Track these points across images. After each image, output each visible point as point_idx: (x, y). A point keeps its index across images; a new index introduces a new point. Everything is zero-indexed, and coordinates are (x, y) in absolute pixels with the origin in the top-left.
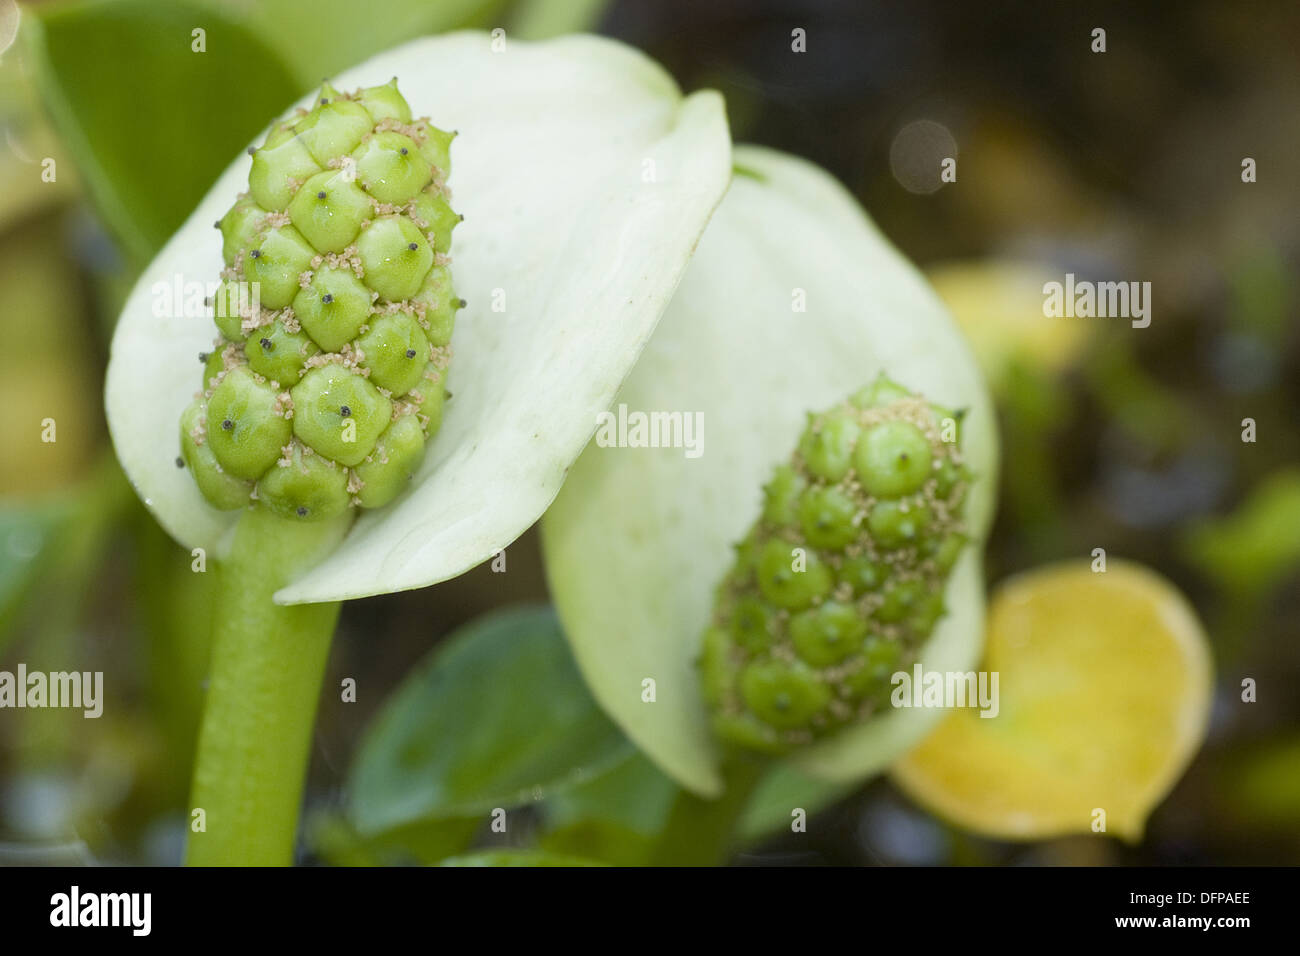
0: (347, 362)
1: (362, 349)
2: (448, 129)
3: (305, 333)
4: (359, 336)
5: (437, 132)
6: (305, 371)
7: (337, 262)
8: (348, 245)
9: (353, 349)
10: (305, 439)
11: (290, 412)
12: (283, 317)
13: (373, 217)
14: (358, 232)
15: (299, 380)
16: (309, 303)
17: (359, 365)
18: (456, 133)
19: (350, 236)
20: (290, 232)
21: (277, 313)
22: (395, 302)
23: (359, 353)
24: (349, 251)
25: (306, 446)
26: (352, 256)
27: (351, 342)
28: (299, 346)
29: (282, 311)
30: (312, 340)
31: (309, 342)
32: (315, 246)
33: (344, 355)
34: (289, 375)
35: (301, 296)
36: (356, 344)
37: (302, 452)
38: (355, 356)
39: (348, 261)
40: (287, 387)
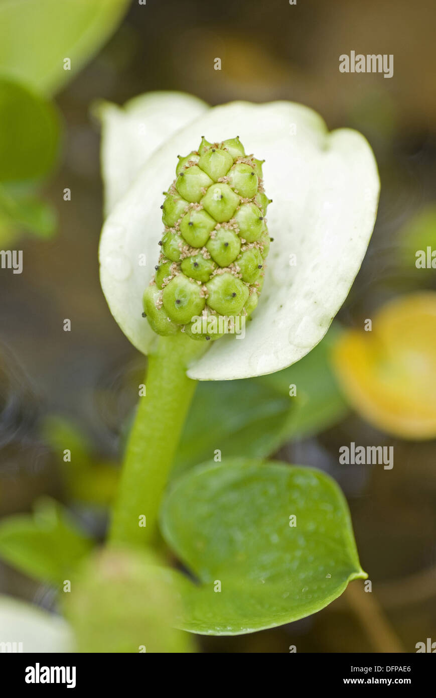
0: (233, 272)
1: (238, 265)
2: (261, 159)
3: (212, 259)
4: (237, 259)
5: (257, 161)
6: (213, 276)
7: (227, 226)
8: (231, 219)
9: (234, 266)
10: (213, 307)
11: (207, 296)
12: (202, 252)
13: (240, 204)
14: (235, 212)
15: (209, 280)
16: (215, 245)
17: (238, 273)
18: (264, 161)
19: (232, 214)
20: (204, 213)
21: (199, 250)
22: (251, 243)
23: (238, 268)
24: (232, 221)
25: (213, 310)
26: (234, 223)
27: (233, 262)
28: (210, 266)
29: (201, 248)
30: (215, 262)
31: (214, 263)
32: (216, 218)
33: (231, 268)
34: (205, 278)
35: (211, 243)
36: (236, 263)
37: (211, 312)
38: (236, 268)
39: (232, 226)
40: (203, 284)
